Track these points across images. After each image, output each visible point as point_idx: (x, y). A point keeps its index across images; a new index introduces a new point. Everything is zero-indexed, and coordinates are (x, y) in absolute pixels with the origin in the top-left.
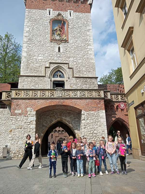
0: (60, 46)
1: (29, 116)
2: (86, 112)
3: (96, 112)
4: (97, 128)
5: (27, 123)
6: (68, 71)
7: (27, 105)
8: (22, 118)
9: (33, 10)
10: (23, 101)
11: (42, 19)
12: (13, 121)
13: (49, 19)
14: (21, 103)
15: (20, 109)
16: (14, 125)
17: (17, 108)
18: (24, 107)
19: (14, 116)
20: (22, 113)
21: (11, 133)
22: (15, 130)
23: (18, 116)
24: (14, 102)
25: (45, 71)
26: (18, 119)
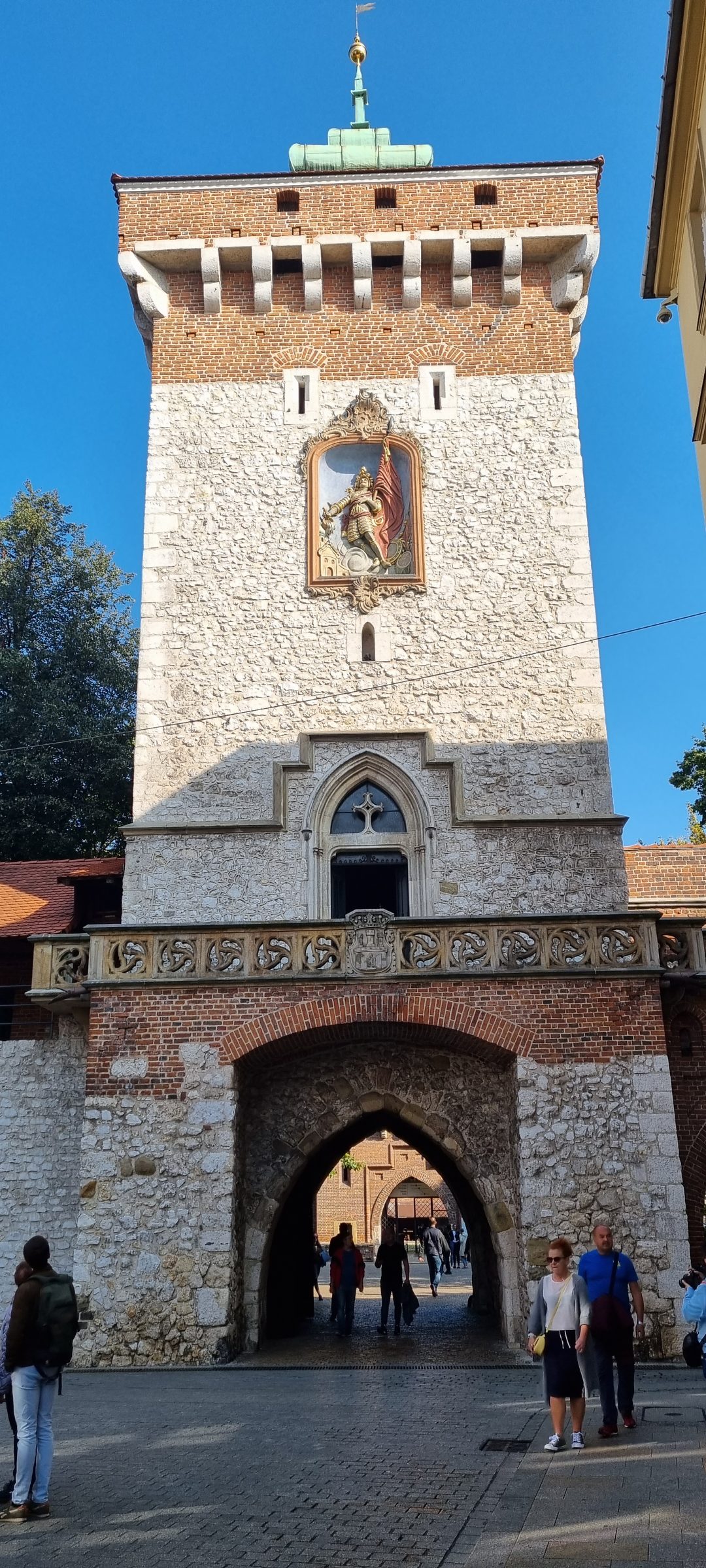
0: (376, 619)
1: (191, 1094)
2: (544, 1068)
3: (612, 1069)
4: (621, 1176)
5: (181, 1141)
6: (425, 784)
7: (180, 1024)
8: (156, 1109)
9: (202, 393)
10: (158, 1003)
11: (256, 443)
12: (98, 1130)
13: (298, 438)
14: (144, 1016)
15: (141, 1051)
16: (106, 1153)
17: (125, 1048)
18: (162, 1042)
19: (104, 1093)
20: (151, 1079)
21: (91, 1201)
22: (111, 1183)
23: (131, 1094)
24: (102, 1010)
25: (279, 790)
26: (131, 1113)
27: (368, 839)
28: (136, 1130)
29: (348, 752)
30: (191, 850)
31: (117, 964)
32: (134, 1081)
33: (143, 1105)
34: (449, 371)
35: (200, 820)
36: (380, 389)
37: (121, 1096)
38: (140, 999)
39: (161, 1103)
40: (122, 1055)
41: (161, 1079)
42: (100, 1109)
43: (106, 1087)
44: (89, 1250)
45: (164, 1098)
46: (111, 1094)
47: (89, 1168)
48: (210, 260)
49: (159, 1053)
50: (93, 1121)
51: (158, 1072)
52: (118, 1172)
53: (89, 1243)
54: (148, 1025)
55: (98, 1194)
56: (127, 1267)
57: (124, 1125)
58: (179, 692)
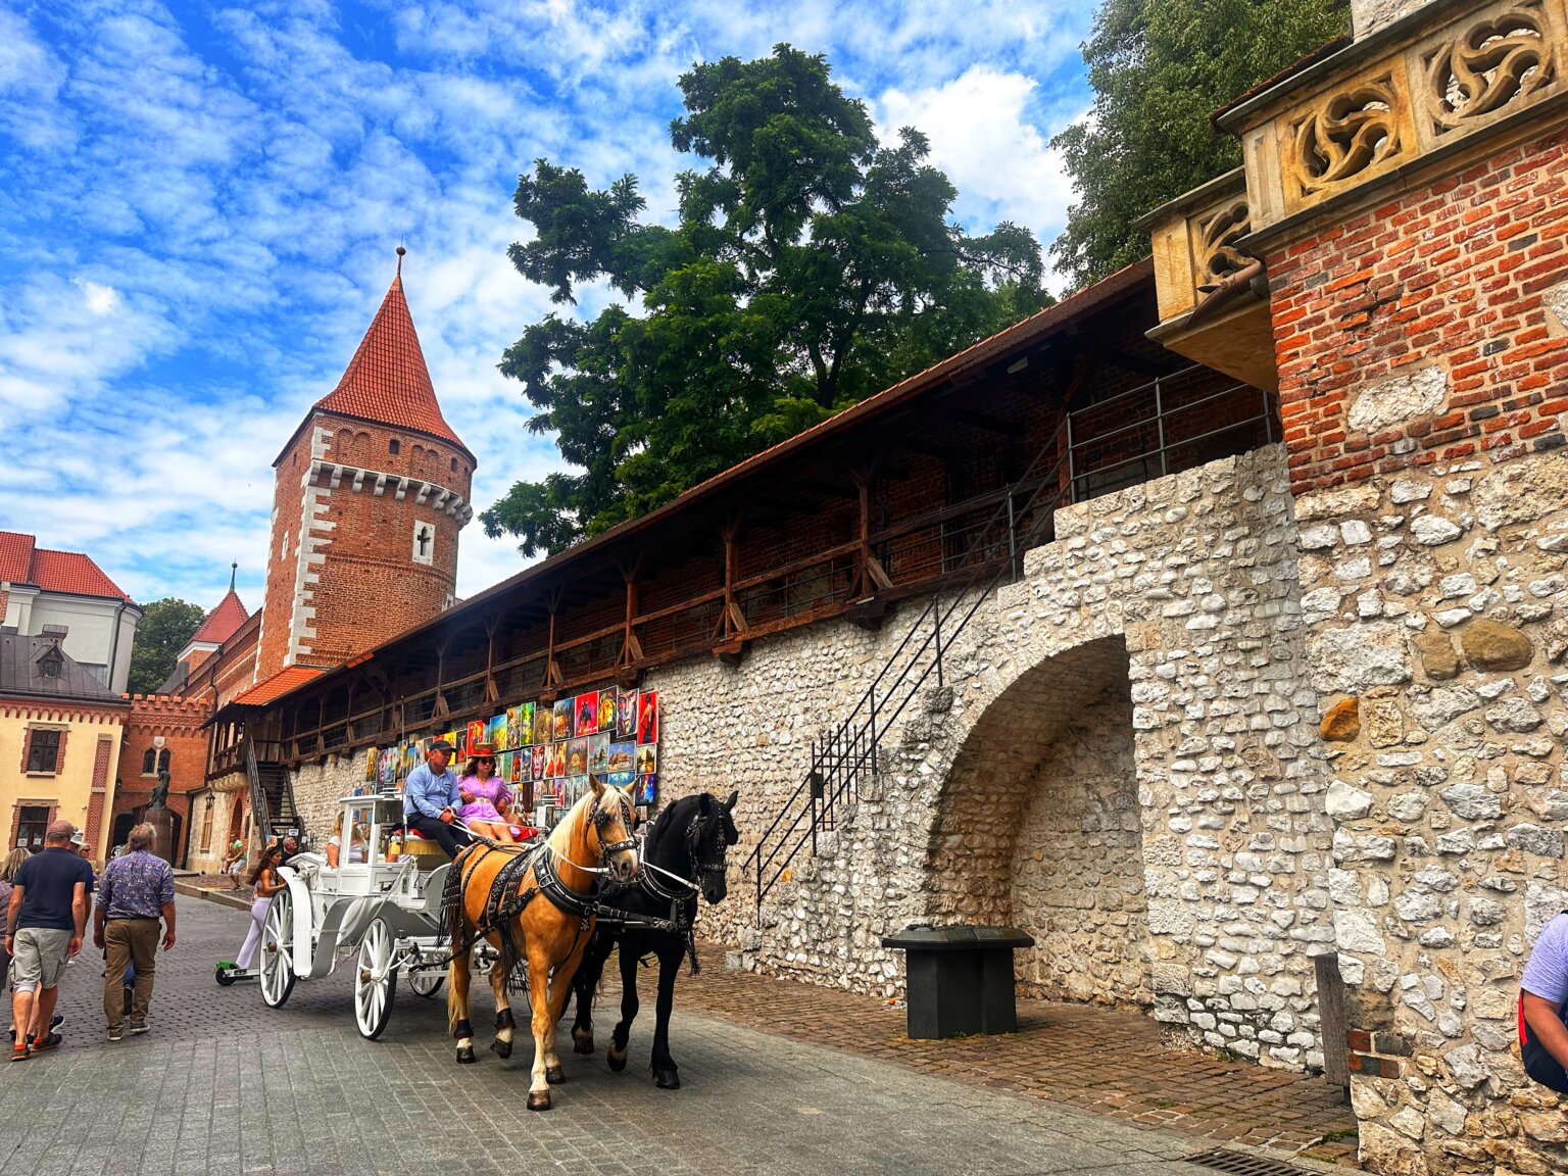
7: (1534, 238)
8: (1500, 488)
10: (1453, 211)
12: (1340, 571)
14: (1416, 260)
15: (1423, 350)
16: (1372, 626)
17: (1375, 357)
18: (1483, 304)
19: (1339, 482)
20: (1467, 412)
21: (1350, 749)
22: (1402, 700)
23: (1415, 466)
24: (1297, 289)
26: (1424, 512)
28: (1448, 555)
31: (1318, 165)
32: (1419, 431)
33: (1455, 486)
37: (1389, 478)
38: (1395, 223)
39: (1515, 468)
40: (1370, 375)
41: (1499, 403)
42: (1335, 519)
43: (1342, 466)
44: (1369, 871)
45: (1521, 454)
46: (1361, 479)
47: (1330, 668)
49: (1480, 336)
50: (1323, 552)
51: (1488, 387)
52: (1416, 669)
53: (1368, 854)
54: (1433, 278)
55: (1369, 731)
56: (1490, 923)
57: (1411, 548)
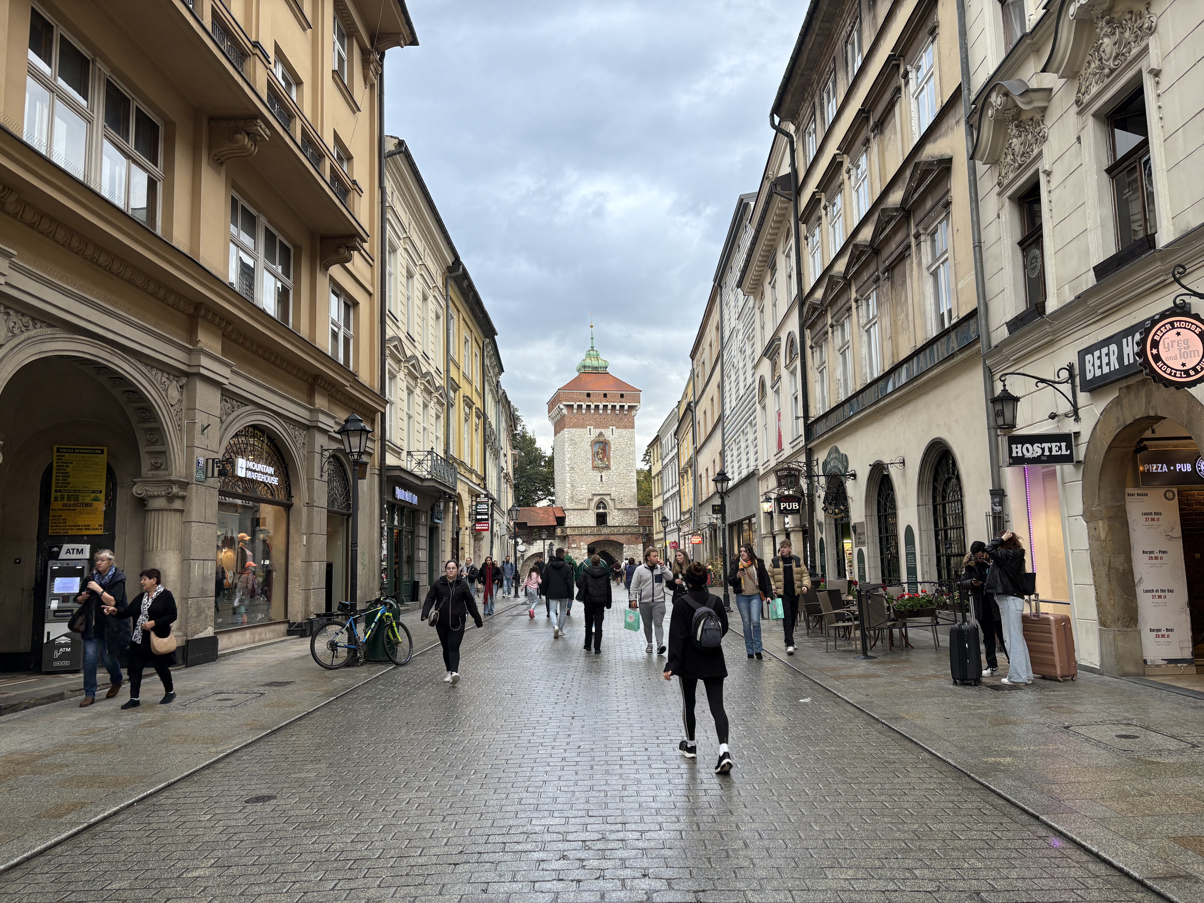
0: (603, 474)
6: (610, 502)
9: (573, 430)
11: (582, 441)
13: (590, 440)
25: (589, 503)
27: (601, 511)
29: (599, 497)
30: (576, 512)
34: (614, 428)
35: (577, 507)
36: (603, 431)
48: (575, 406)
58: (573, 486)
